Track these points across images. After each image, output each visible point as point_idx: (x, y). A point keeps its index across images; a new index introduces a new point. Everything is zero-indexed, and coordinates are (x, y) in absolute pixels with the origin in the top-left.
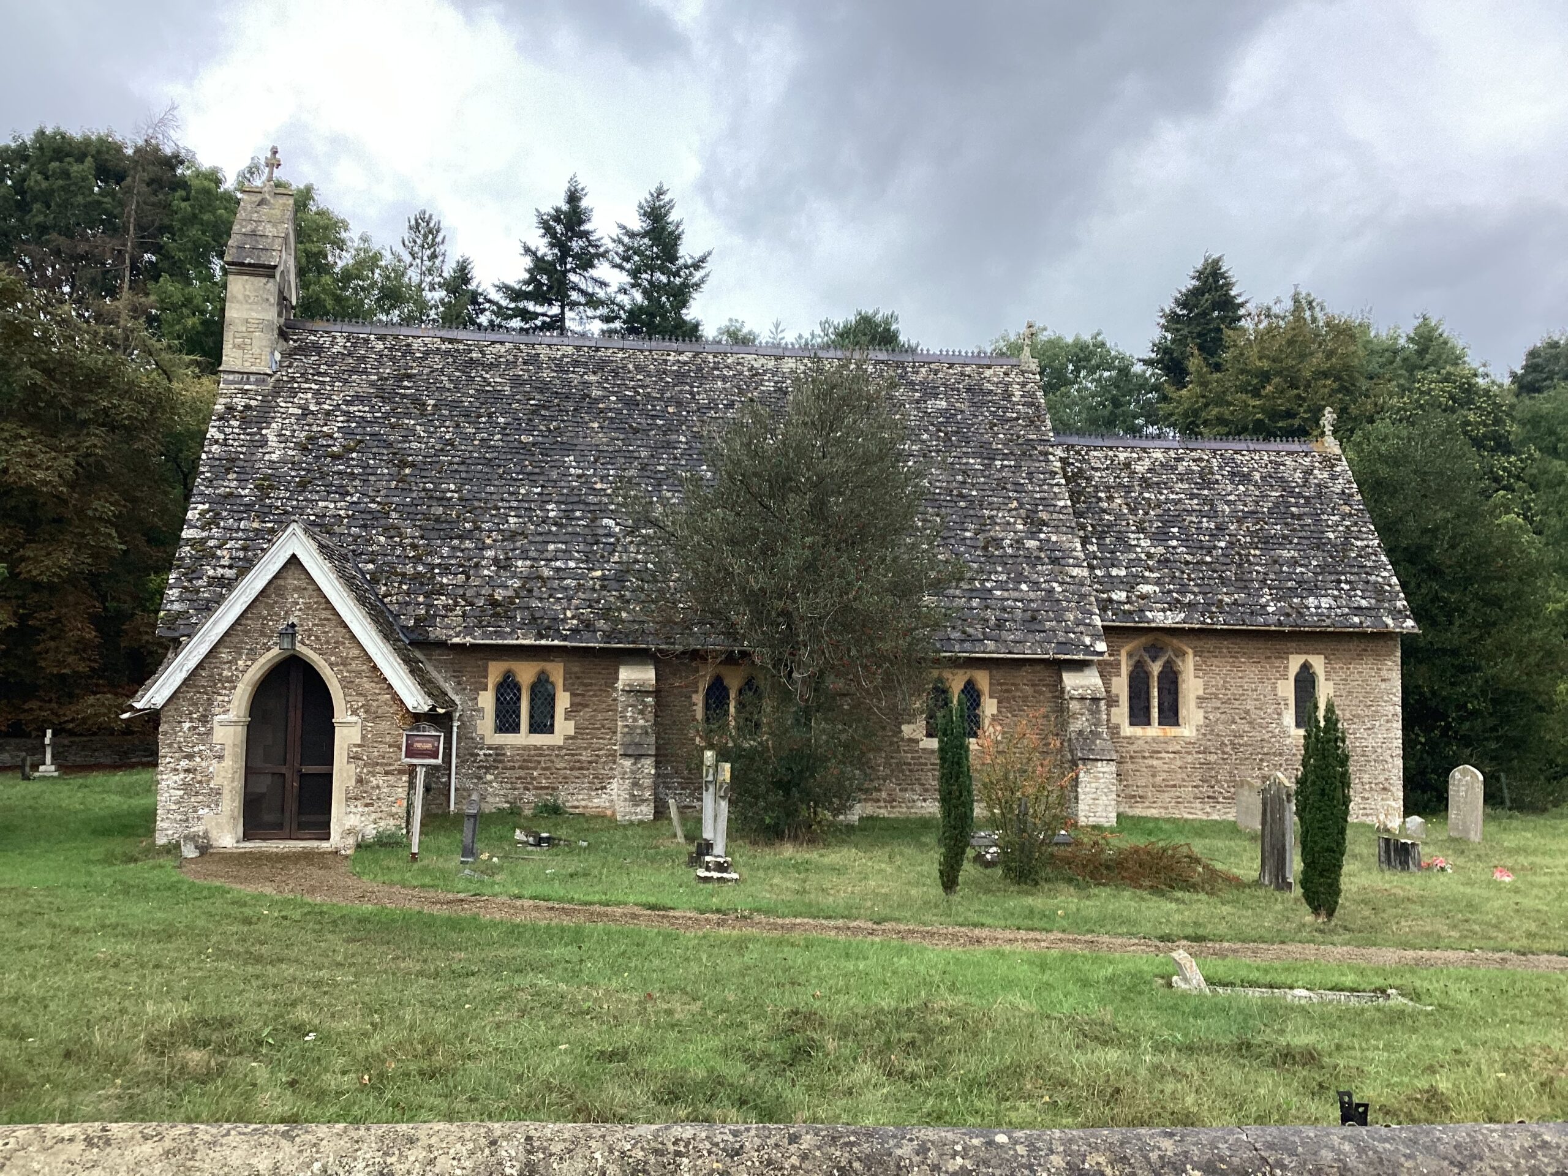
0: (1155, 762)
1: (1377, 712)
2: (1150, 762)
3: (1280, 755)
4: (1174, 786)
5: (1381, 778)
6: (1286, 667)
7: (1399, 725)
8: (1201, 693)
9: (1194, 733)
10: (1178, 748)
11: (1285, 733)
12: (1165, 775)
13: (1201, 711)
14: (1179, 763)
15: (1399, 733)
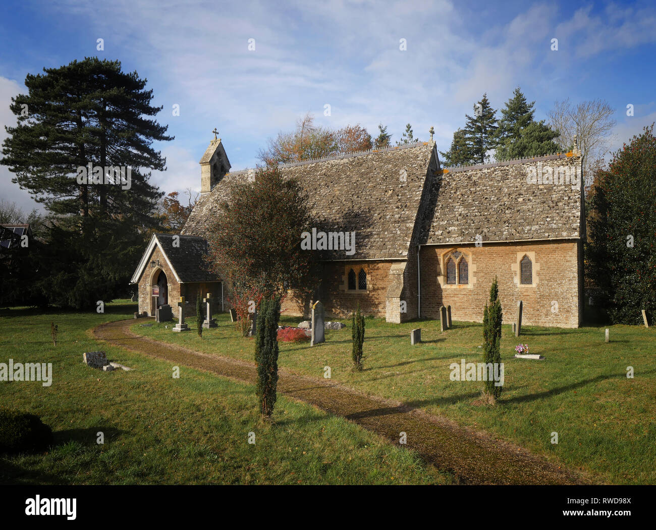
0: (456, 299)
1: (563, 276)
2: (453, 299)
3: (513, 295)
4: (464, 308)
5: (566, 306)
6: (516, 258)
7: (576, 282)
8: (475, 270)
9: (472, 287)
10: (465, 293)
11: (515, 285)
12: (460, 304)
13: (475, 278)
14: (466, 299)
15: (576, 286)
